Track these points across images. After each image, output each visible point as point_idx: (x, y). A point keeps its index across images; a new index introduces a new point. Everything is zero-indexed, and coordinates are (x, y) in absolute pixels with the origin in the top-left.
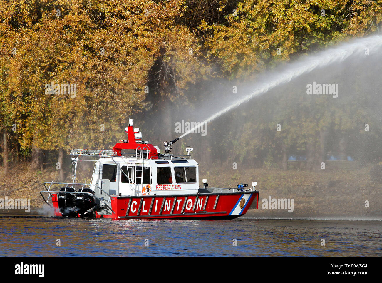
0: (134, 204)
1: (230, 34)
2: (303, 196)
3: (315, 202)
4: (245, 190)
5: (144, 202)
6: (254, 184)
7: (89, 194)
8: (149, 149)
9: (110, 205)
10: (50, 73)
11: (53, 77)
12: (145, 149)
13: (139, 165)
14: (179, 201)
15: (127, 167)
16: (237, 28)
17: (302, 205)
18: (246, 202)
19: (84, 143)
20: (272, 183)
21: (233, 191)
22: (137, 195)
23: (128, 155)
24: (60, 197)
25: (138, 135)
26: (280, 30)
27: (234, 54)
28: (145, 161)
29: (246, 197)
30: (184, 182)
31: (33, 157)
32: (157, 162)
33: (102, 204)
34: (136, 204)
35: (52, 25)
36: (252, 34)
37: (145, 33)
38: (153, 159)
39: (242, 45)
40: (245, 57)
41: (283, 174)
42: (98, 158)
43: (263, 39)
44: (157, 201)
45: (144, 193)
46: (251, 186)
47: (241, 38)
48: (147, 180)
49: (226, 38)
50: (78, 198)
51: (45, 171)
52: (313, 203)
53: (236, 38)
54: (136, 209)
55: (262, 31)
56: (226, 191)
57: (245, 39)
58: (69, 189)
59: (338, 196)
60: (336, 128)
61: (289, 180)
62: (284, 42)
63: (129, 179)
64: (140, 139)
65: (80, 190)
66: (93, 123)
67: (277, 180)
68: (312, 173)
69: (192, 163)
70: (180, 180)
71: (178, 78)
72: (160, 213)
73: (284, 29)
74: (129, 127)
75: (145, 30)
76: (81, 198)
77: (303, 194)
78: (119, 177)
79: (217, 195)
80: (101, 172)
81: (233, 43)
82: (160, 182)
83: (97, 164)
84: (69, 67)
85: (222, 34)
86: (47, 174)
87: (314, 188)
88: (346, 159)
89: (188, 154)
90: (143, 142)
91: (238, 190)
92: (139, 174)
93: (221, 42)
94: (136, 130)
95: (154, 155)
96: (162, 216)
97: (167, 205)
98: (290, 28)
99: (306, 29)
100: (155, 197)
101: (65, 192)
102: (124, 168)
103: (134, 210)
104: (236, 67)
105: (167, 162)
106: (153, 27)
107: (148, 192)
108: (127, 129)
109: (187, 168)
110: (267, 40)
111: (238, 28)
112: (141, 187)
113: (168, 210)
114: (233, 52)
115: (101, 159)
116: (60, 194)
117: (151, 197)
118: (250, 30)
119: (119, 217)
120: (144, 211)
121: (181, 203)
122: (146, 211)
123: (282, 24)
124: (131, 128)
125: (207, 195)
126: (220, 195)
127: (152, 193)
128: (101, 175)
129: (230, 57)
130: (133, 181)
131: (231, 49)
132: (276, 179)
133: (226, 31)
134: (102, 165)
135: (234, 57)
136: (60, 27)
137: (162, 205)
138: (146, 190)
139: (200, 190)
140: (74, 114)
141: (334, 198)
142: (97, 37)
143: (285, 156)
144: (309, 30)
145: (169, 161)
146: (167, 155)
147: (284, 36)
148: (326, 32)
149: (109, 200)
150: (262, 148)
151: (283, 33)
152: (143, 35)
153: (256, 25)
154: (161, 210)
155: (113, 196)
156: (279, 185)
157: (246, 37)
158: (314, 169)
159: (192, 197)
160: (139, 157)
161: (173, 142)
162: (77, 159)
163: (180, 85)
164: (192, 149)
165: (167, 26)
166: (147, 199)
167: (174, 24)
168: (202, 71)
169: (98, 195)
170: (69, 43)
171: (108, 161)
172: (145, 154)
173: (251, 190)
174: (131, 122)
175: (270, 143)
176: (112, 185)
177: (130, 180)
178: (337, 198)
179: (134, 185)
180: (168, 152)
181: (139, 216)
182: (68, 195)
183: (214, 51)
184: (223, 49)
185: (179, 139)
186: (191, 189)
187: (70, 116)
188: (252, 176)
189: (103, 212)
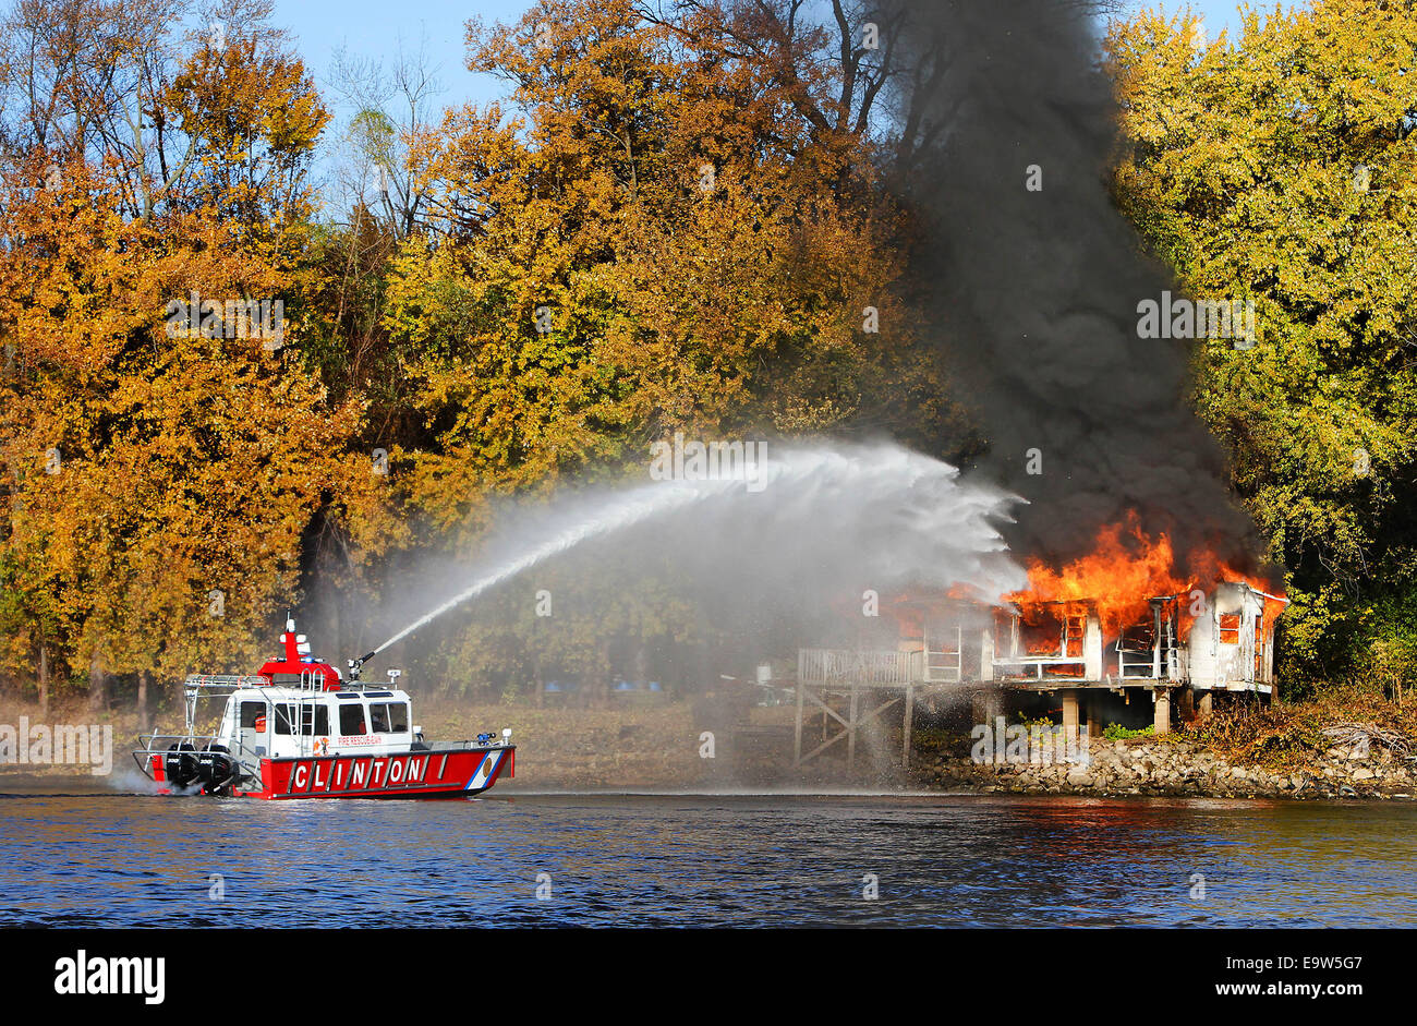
0: (301, 771)
1: (444, 468)
2: (575, 753)
3: (597, 763)
4: (491, 745)
5: (318, 767)
6: (507, 733)
7: (222, 754)
8: (324, 673)
9: (259, 774)
10: (127, 540)
11: (130, 546)
12: (318, 673)
13: (307, 702)
14: (379, 765)
15: (288, 706)
16: (456, 457)
17: (574, 769)
18: (493, 764)
19: (187, 663)
20: (520, 731)
21: (472, 746)
22: (305, 756)
23: (287, 684)
24: (170, 760)
25: (303, 648)
26: (534, 461)
27: (453, 503)
28: (319, 694)
29: (494, 757)
30: (387, 731)
31: (94, 689)
32: (339, 696)
33: (243, 772)
34: (305, 771)
35: (130, 454)
36: (483, 467)
37: (293, 467)
38: (331, 690)
39: (467, 487)
40: (472, 510)
41: (538, 714)
42: (231, 690)
43: (504, 476)
44: (340, 766)
45: (316, 752)
46: (502, 737)
47: (465, 475)
48: (322, 729)
49: (437, 476)
50: (203, 762)
51: (115, 712)
52: (593, 765)
53: (456, 475)
54: (304, 781)
55: (501, 462)
56: (460, 747)
57: (471, 477)
58: (184, 747)
59: (638, 753)
60: (632, 632)
61: (550, 725)
62: (541, 482)
63: (291, 726)
64: (307, 655)
65: (205, 749)
66: (205, 627)
67: (528, 725)
68: (589, 712)
69: (400, 696)
70: (378, 727)
71: (352, 546)
72: (345, 786)
73: (541, 459)
74: (287, 633)
75: (295, 461)
76: (209, 762)
77: (574, 749)
78: (270, 723)
79: (445, 753)
80: (239, 715)
81: (450, 485)
82: (344, 732)
83: (231, 701)
84: (160, 528)
85: (431, 469)
86: (118, 718)
87: (594, 740)
88: (647, 687)
89: (392, 681)
90: (313, 661)
91: (480, 743)
92: (307, 718)
93: (429, 482)
94: (301, 638)
95: (333, 683)
96: (350, 792)
97: (359, 773)
98: (552, 458)
99: (579, 458)
100: (338, 759)
101: (178, 751)
102: (282, 707)
103: (300, 781)
104: (455, 526)
105: (356, 696)
106: (307, 455)
107: (324, 749)
108: (283, 638)
109: (391, 705)
110: (510, 479)
111: (459, 458)
112: (312, 740)
113: (360, 781)
114: (450, 500)
115: (236, 692)
116: (170, 756)
117: (330, 759)
118: (480, 461)
119: (275, 796)
120: (319, 784)
121: (383, 769)
122: (321, 784)
123: (537, 451)
124: (291, 637)
125: (426, 754)
126: (450, 753)
127: (331, 752)
128: (239, 721)
129: (445, 508)
130: (297, 729)
131: (447, 495)
132: (525, 725)
133: (438, 463)
134: (239, 702)
135: (452, 510)
136: (145, 458)
137: (350, 773)
138: (321, 747)
139: (414, 746)
140: (169, 610)
141: (631, 756)
142: (208, 474)
143: (540, 683)
144: (585, 460)
145: (360, 693)
146: (355, 682)
147: (540, 472)
148: (613, 463)
149: (258, 765)
150: (500, 669)
151: (540, 467)
152: (290, 470)
153: (491, 452)
154: (348, 781)
155: (262, 757)
156: (531, 735)
157: (472, 473)
158: (591, 705)
159: (401, 757)
160: (306, 687)
161: (365, 660)
162: (196, 692)
163: (356, 558)
164: (399, 672)
165: (334, 455)
166: (324, 762)
167: (345, 452)
168: (397, 533)
169: (236, 756)
170: (160, 487)
171: (254, 695)
172: (318, 682)
173: (502, 744)
174: (291, 625)
175: (514, 661)
176: (260, 739)
177: (294, 728)
178: (637, 756)
179: (299, 737)
180: (357, 677)
181: (311, 792)
182: (185, 758)
183: (415, 499)
184: (433, 495)
185: (373, 654)
186: (400, 742)
187: (162, 615)
188: (484, 719)
189: (246, 786)
